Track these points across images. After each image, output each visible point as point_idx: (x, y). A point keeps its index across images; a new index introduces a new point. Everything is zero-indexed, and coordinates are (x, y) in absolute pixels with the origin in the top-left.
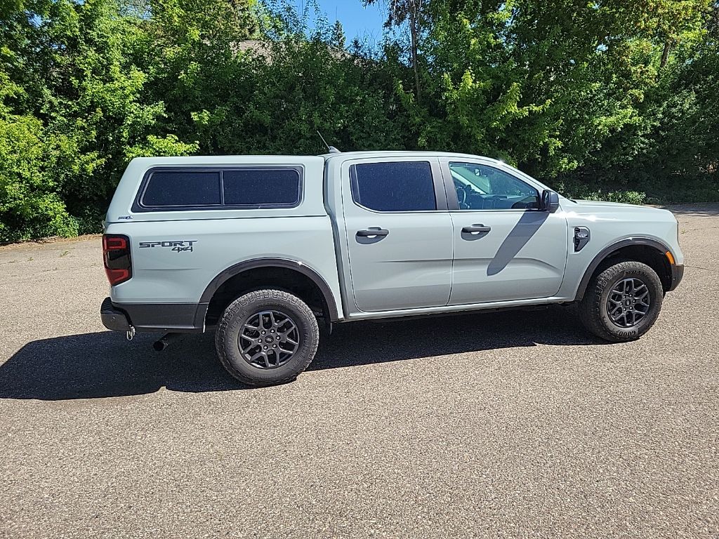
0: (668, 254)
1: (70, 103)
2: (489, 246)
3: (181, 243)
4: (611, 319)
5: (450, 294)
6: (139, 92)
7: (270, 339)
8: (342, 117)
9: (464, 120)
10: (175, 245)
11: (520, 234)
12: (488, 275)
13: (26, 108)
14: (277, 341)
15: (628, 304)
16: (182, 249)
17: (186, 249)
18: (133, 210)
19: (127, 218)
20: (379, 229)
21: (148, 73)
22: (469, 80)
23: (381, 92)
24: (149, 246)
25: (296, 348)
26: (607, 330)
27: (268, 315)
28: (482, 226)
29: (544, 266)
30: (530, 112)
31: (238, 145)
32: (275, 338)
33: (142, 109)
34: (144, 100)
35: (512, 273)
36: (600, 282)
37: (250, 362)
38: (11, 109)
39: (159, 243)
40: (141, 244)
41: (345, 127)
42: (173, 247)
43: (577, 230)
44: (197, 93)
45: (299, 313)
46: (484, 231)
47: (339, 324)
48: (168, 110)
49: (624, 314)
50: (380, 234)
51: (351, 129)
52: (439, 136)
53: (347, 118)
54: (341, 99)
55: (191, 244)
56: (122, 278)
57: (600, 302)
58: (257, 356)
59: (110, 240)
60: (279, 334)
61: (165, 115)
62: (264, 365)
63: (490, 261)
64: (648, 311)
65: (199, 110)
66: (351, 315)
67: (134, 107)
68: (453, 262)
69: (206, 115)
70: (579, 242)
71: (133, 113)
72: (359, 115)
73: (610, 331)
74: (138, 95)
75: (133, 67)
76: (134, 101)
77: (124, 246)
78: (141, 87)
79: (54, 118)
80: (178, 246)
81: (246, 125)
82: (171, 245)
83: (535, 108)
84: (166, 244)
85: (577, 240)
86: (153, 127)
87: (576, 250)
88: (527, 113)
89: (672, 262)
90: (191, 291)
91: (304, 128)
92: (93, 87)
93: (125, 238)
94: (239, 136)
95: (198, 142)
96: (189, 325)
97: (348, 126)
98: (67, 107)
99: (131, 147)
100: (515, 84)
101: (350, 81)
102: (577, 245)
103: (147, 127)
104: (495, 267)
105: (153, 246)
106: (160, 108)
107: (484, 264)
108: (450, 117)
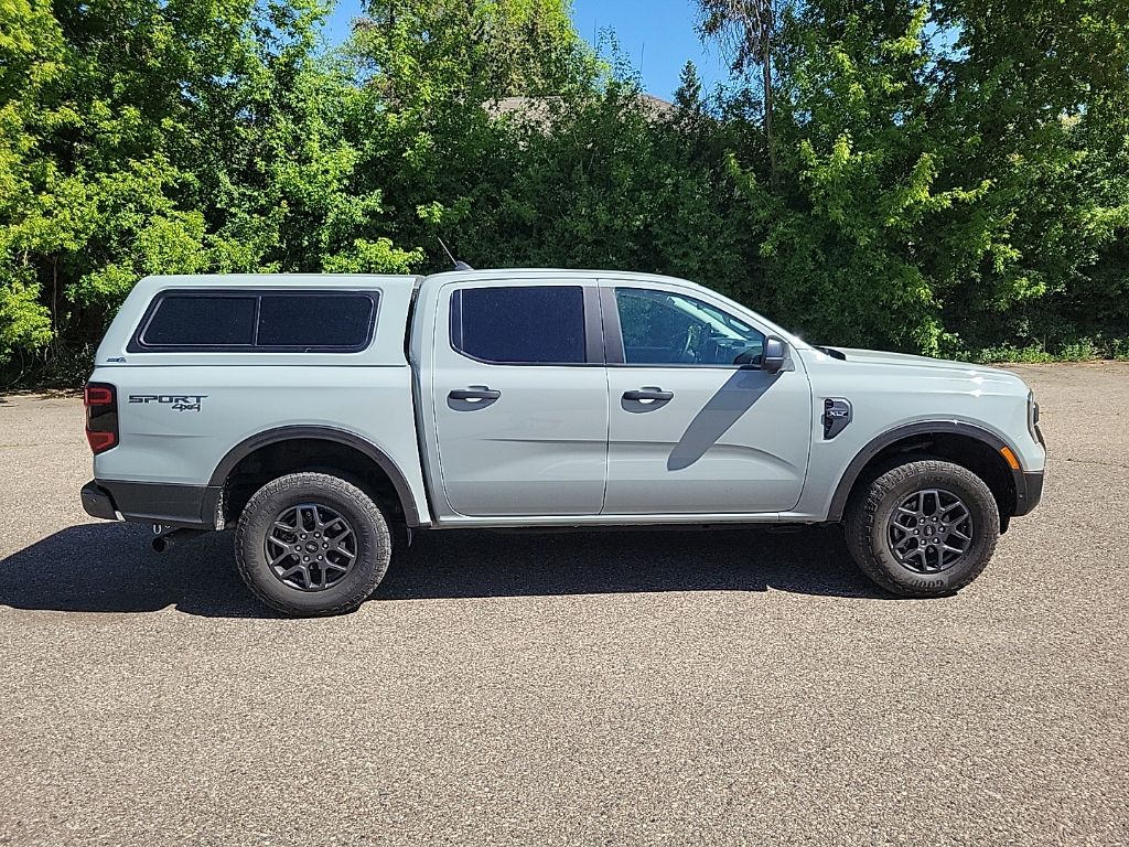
0: (1004, 451)
1: (256, 194)
2: (671, 423)
3: (185, 399)
4: (896, 557)
5: (605, 496)
6: (348, 177)
7: (311, 547)
8: (642, 210)
9: (838, 214)
10: (177, 401)
11: (725, 407)
12: (669, 470)
13: (198, 202)
14: (323, 550)
15: (930, 532)
16: (186, 407)
17: (192, 407)
18: (129, 350)
19: (118, 360)
20: (486, 389)
21: (362, 150)
22: (843, 149)
23: (708, 173)
24: (141, 401)
25: (351, 563)
26: (887, 575)
27: (311, 510)
28: (659, 390)
29: (774, 462)
30: (955, 201)
31: (485, 253)
32: (320, 545)
33: (349, 201)
34: (355, 187)
35: (711, 469)
36: (873, 493)
37: (281, 578)
38: (173, 203)
39: (155, 398)
40: (131, 397)
41: (647, 226)
42: (174, 404)
43: (829, 404)
44: (430, 176)
45: (355, 511)
46: (660, 399)
47: (423, 531)
48: (385, 202)
49: (921, 549)
50: (487, 397)
51: (655, 229)
52: (797, 240)
53: (650, 212)
54: (642, 183)
55: (198, 401)
56: (106, 444)
57: (873, 525)
58: (293, 570)
59: (92, 390)
60: (326, 539)
61: (379, 210)
62: (303, 585)
63: (673, 448)
64: (970, 547)
65: (428, 201)
66: (442, 519)
67: (339, 198)
68: (607, 446)
69: (437, 210)
70: (831, 423)
71: (337, 206)
72: (670, 208)
73: (893, 578)
74: (346, 182)
75: (343, 141)
76: (340, 190)
77: (108, 400)
78: (350, 170)
79: (234, 215)
80: (181, 402)
81: (501, 222)
82: (171, 401)
83: (963, 195)
84: (164, 399)
85: (828, 421)
86: (366, 227)
87: (826, 437)
88: (948, 203)
89: (1014, 466)
90: (196, 468)
91: (582, 227)
92: (285, 171)
93: (112, 388)
94: (492, 240)
95: (421, 249)
96: (195, 517)
97: (651, 225)
98: (250, 199)
99: (332, 255)
100: (925, 155)
101: (659, 153)
102: (829, 428)
103: (357, 227)
104: (682, 456)
105: (147, 401)
106: (374, 200)
107: (666, 451)
108: (817, 210)
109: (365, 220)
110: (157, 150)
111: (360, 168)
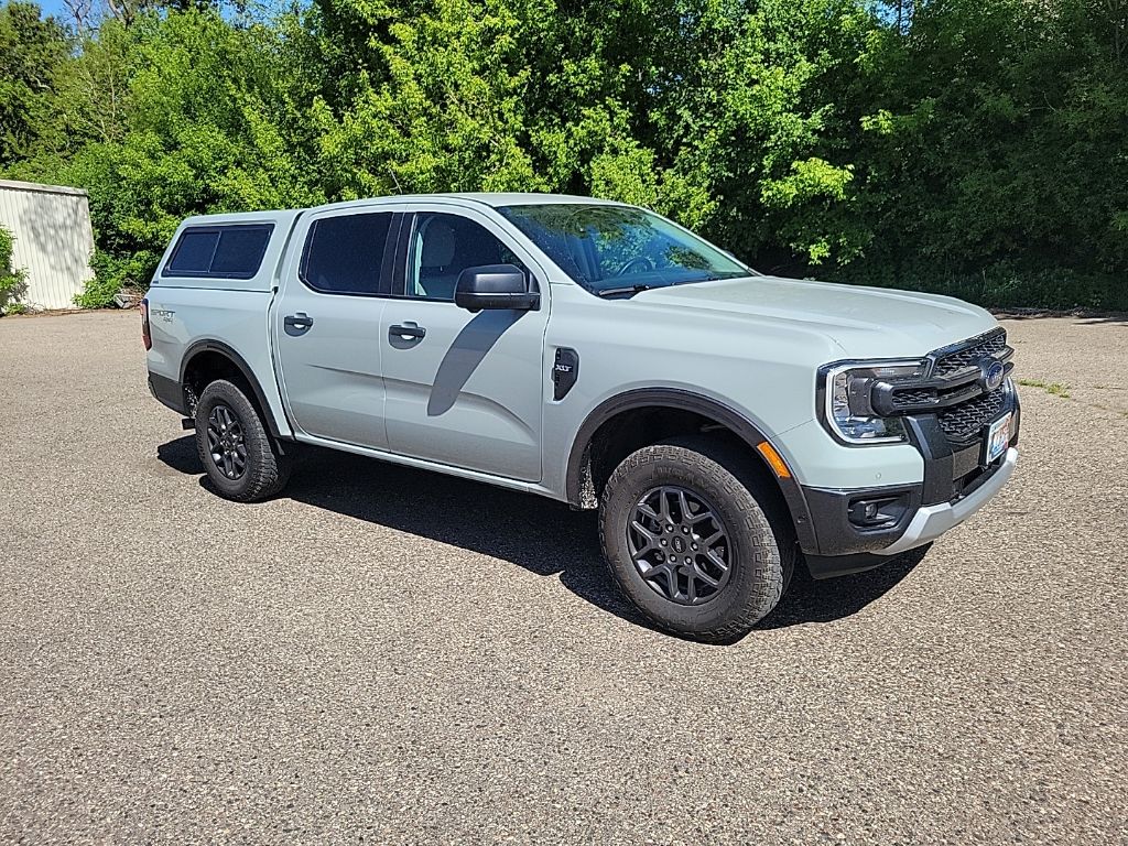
0: (762, 448)
2: (425, 361)
3: (167, 314)
5: (385, 434)
7: (229, 442)
11: (471, 346)
12: (430, 415)
17: (169, 320)
19: (156, 282)
20: (306, 316)
28: (416, 326)
29: (511, 419)
35: (463, 419)
37: (216, 464)
40: (152, 311)
42: (164, 317)
43: (559, 353)
44: (888, 81)
46: (416, 335)
49: (669, 568)
50: (306, 324)
55: (172, 316)
56: (148, 345)
62: (226, 473)
63: (430, 390)
64: (729, 581)
65: (874, 111)
67: (785, 119)
68: (383, 382)
69: (884, 121)
70: (560, 379)
71: (783, 129)
74: (796, 101)
76: (786, 110)
84: (161, 313)
85: (557, 376)
87: (557, 396)
90: (174, 367)
95: (850, 167)
99: (774, 181)
102: (559, 385)
105: (156, 314)
107: (425, 393)
109: (814, 139)
110: (610, 96)
111: (814, 82)
